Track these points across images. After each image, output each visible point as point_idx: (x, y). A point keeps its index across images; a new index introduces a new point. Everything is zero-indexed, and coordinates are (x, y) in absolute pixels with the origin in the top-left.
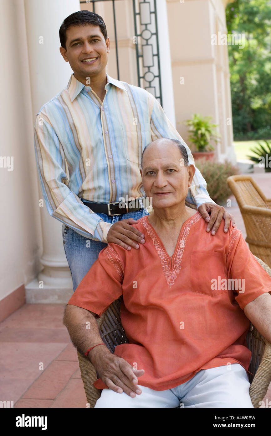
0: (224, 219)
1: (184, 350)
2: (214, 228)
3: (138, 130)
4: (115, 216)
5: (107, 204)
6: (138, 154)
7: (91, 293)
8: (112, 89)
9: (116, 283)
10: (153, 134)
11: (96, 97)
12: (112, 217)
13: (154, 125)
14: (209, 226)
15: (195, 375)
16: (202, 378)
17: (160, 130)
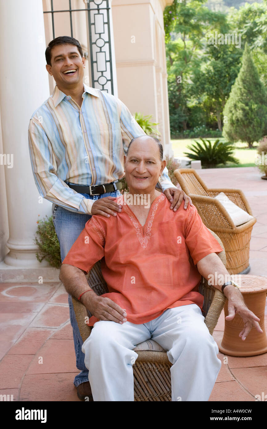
0: (184, 199)
1: (154, 295)
2: (176, 207)
3: (110, 129)
4: (95, 196)
5: (89, 186)
6: (109, 147)
7: (81, 255)
8: (88, 96)
9: (100, 247)
10: (123, 131)
11: (75, 104)
12: (93, 196)
13: (123, 124)
14: (172, 205)
15: (164, 313)
16: (169, 314)
17: (128, 128)
